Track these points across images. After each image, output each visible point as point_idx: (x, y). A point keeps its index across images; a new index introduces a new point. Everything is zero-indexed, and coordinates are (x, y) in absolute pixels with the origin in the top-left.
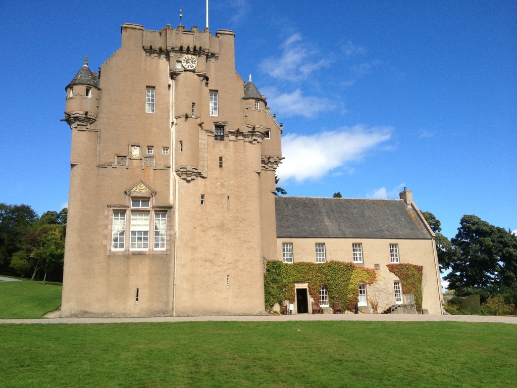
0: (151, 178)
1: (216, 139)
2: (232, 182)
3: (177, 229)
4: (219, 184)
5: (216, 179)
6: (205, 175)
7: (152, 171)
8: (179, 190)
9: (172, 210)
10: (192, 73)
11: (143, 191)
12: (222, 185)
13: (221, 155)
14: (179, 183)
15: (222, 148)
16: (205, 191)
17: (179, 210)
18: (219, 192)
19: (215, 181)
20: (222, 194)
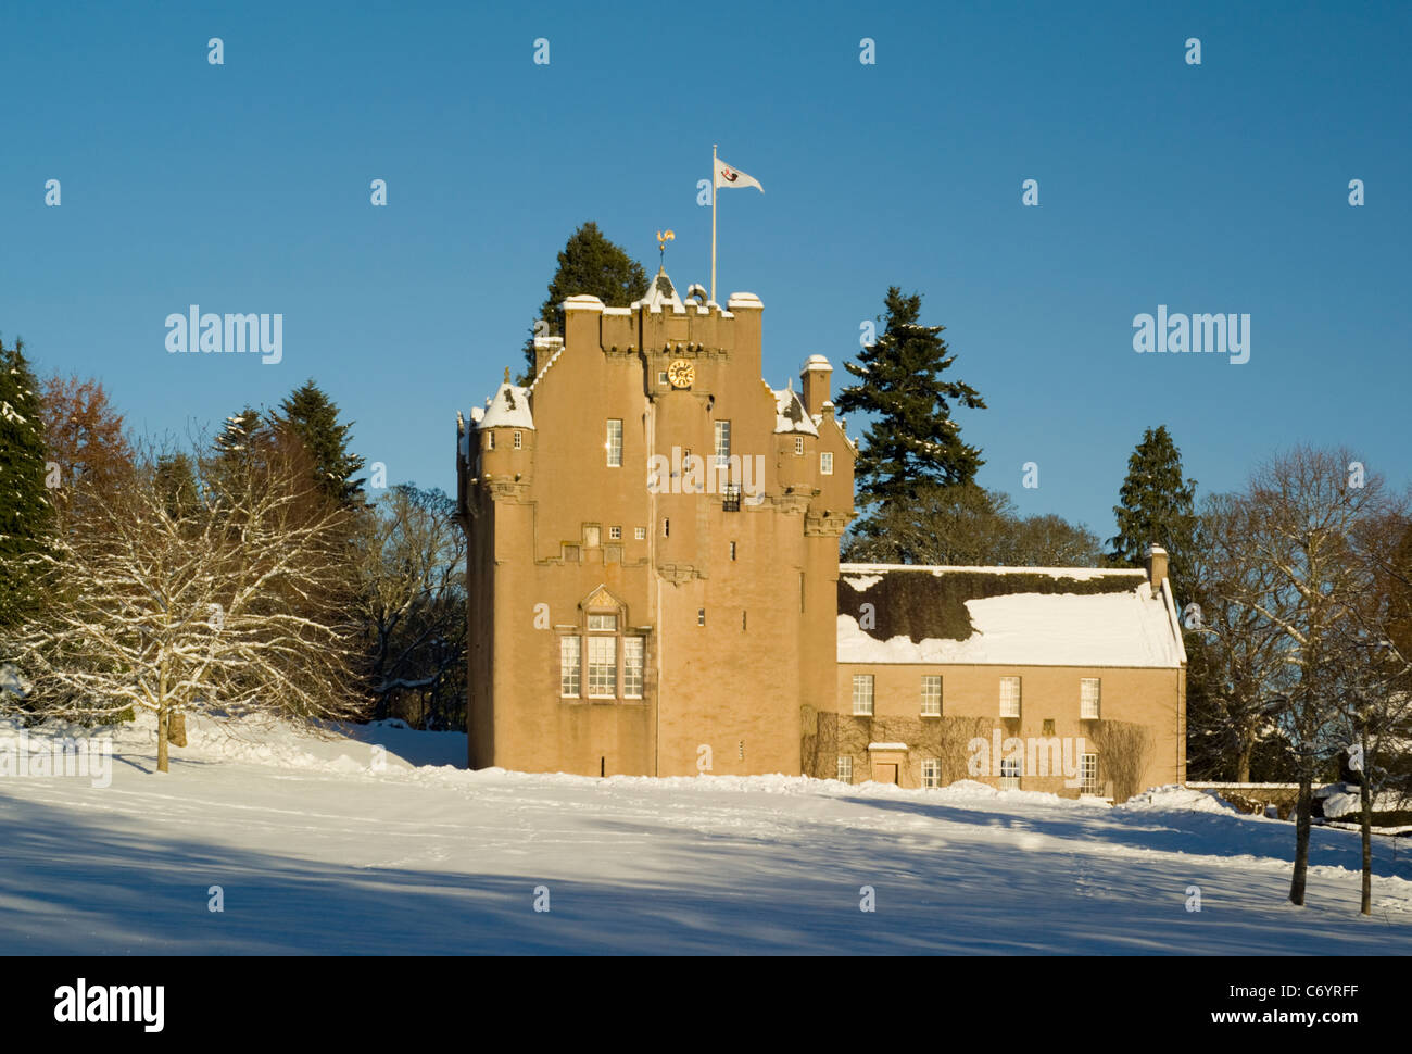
0: (618, 582)
1: (725, 509)
2: (752, 586)
3: (659, 665)
4: (729, 589)
5: (725, 581)
6: (703, 575)
7: (618, 570)
8: (663, 601)
9: (653, 634)
10: (685, 392)
11: (606, 603)
12: (734, 591)
13: (733, 537)
14: (663, 590)
15: (735, 526)
16: (704, 603)
17: (663, 635)
18: (728, 604)
19: (721, 585)
20: (734, 607)
